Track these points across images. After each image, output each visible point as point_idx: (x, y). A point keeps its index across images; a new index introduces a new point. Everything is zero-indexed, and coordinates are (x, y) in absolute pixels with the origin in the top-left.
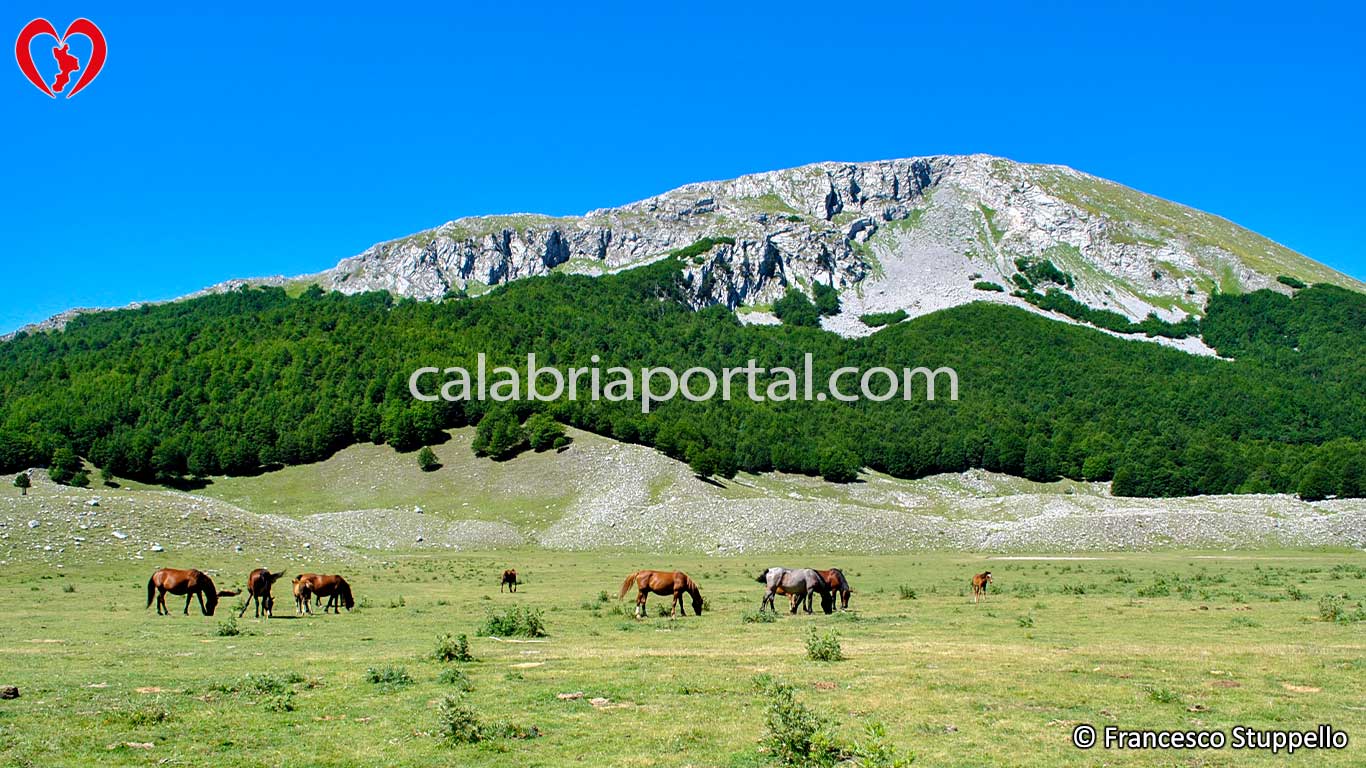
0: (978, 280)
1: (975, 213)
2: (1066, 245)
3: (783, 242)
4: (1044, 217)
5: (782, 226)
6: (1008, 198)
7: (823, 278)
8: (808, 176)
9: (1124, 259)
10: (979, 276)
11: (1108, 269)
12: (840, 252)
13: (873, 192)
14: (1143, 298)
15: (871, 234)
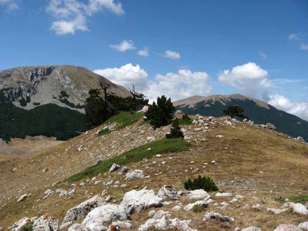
0: (53, 96)
1: (57, 79)
2: (70, 88)
3: (22, 87)
4: (67, 82)
5: (22, 84)
6: (62, 78)
7: (28, 95)
8: (28, 71)
9: (78, 92)
10: (54, 95)
11: (75, 93)
12: (31, 89)
13: (39, 74)
14: (79, 100)
15: (38, 83)
